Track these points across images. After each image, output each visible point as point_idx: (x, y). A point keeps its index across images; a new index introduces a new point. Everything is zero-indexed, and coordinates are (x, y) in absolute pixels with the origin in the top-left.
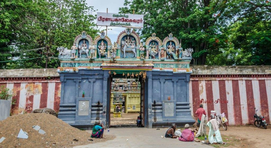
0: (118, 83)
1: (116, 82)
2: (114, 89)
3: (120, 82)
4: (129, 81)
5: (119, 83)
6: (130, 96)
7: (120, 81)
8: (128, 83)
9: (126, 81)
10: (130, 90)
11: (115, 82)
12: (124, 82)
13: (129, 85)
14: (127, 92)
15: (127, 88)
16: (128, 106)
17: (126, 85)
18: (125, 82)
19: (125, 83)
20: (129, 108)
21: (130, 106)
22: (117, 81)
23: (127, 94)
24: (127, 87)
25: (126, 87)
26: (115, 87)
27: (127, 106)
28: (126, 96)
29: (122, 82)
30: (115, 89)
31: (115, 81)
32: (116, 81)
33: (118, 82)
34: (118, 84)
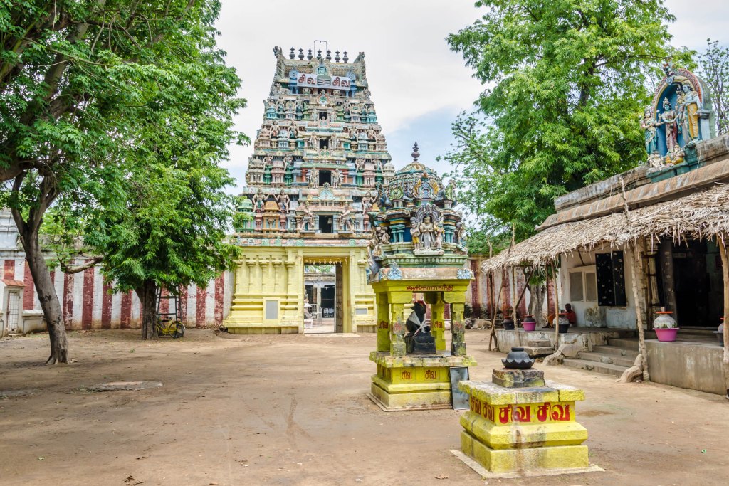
0: (312, 203)
1: (304, 202)
2: (296, 232)
3: (323, 202)
4: (358, 199)
5: (317, 203)
6: (362, 261)
7: (322, 198)
8: (355, 204)
9: (347, 196)
10: (364, 235)
11: (301, 198)
12: (338, 199)
13: (357, 212)
14: (351, 243)
15: (352, 228)
16: (357, 303)
17: (348, 212)
18: (344, 199)
19: (341, 203)
20: (363, 311)
21: (366, 303)
22: (311, 198)
23: (352, 253)
24: (350, 220)
25: (346, 224)
26: (302, 220)
27: (353, 303)
28: (348, 258)
29: (330, 203)
30: (301, 228)
31: (300, 196)
32: (305, 195)
33: (315, 199)
34: (312, 208)
